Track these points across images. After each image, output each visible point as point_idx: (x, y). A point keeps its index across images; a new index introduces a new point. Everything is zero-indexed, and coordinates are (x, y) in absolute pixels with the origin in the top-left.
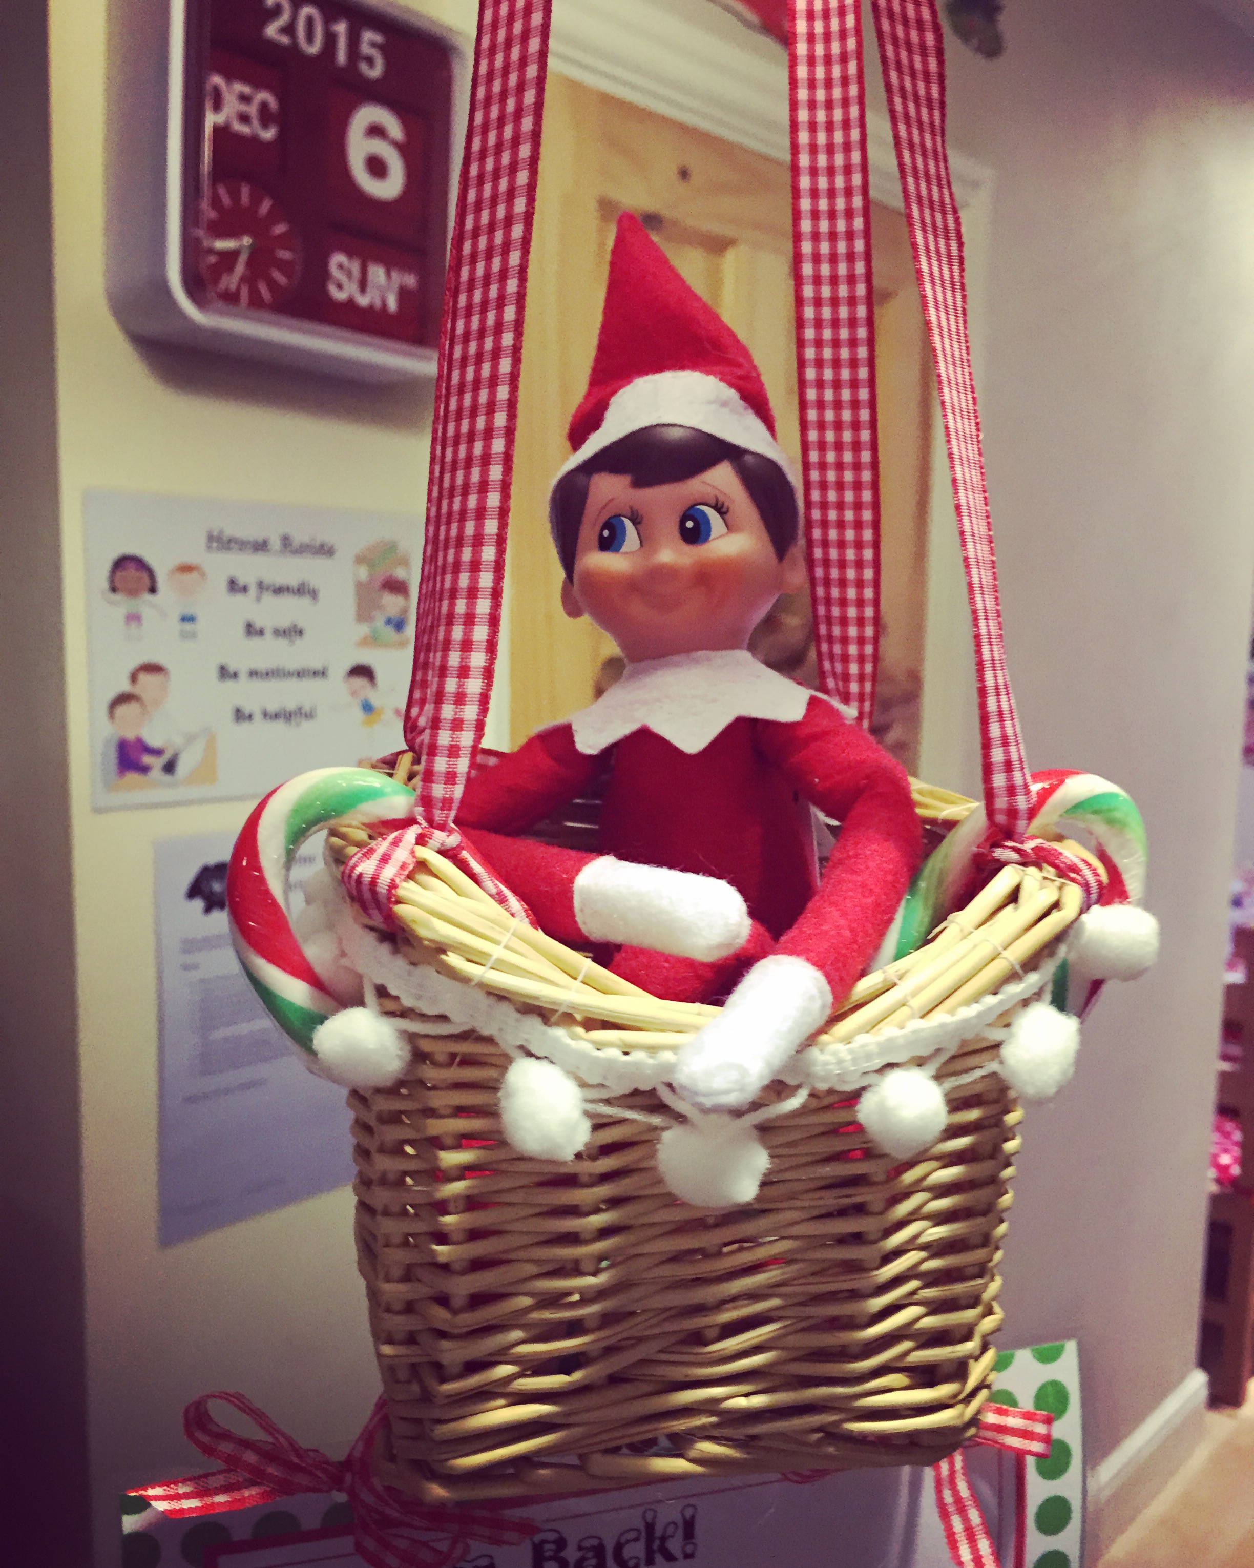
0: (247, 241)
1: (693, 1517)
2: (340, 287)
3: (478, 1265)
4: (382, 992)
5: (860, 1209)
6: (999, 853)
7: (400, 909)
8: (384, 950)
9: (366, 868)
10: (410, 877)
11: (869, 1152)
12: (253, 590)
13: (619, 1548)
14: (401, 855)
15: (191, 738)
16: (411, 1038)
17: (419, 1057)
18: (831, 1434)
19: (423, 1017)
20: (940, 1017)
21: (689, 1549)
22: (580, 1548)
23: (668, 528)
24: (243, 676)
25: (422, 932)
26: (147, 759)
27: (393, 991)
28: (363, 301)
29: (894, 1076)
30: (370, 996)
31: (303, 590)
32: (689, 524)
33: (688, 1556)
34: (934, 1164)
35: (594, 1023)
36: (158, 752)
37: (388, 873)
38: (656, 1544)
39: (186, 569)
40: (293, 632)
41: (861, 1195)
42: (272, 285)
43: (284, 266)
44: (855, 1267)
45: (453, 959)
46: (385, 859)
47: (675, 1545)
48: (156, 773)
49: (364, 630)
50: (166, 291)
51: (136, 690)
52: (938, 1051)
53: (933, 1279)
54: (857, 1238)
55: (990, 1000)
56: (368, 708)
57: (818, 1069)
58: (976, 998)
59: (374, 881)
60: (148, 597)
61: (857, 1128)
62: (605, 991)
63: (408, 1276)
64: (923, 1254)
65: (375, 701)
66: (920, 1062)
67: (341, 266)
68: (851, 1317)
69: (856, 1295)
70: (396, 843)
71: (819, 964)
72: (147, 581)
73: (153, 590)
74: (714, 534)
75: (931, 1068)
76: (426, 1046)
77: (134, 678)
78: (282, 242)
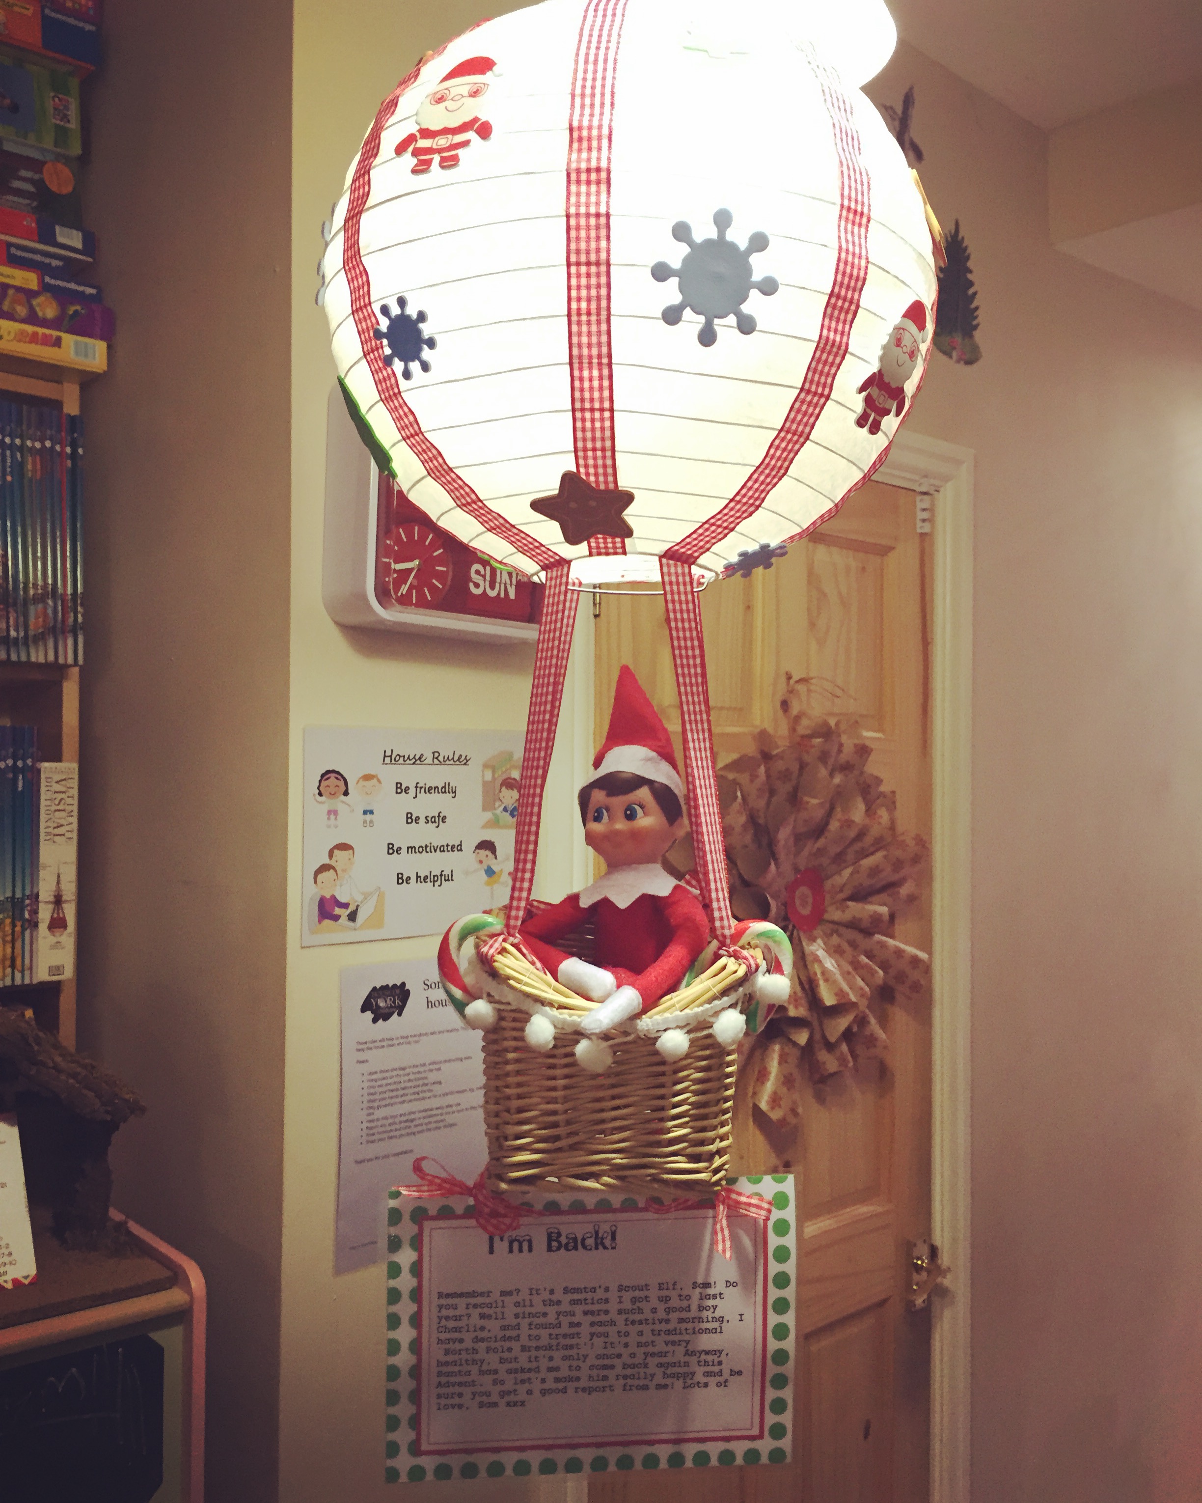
0: (417, 562)
1: (615, 1231)
2: (477, 585)
3: (520, 1097)
4: (489, 995)
5: (662, 1086)
6: (721, 952)
7: (495, 964)
8: (490, 979)
9: (485, 950)
10: (499, 953)
11: (663, 1063)
12: (412, 791)
13: (583, 1240)
14: (497, 945)
15: (367, 896)
16: (499, 1011)
17: (501, 1018)
18: (655, 1179)
19: (502, 1003)
20: (687, 1011)
21: (614, 1245)
22: (567, 1238)
23: (620, 814)
24: (404, 851)
25: (501, 972)
26: (337, 911)
27: (492, 994)
28: (492, 594)
29: (669, 1032)
30: (485, 996)
31: (446, 789)
32: (628, 812)
33: (613, 1248)
34: (692, 1071)
35: (561, 1007)
36: (346, 906)
37: (492, 951)
38: (599, 1241)
39: (367, 777)
40: (439, 819)
41: (662, 1079)
42: (433, 589)
43: (440, 576)
44: (662, 1109)
45: (511, 982)
46: (491, 946)
47: (608, 1242)
48: (344, 920)
49: (488, 815)
50: (365, 598)
51: (333, 863)
52: (688, 1024)
53: (695, 1118)
54: (662, 1097)
55: (707, 1006)
56: (490, 872)
57: (639, 1027)
58: (701, 1005)
59: (486, 954)
60: (343, 797)
61: (657, 1053)
62: (567, 997)
63: (497, 1103)
64: (689, 1107)
65: (495, 868)
66: (678, 1027)
67: (478, 572)
68: (661, 1129)
69: (662, 1120)
70: (496, 941)
71: (638, 989)
72: (343, 789)
73: (346, 793)
74: (638, 816)
75: (685, 1030)
76: (504, 1014)
77: (331, 854)
78: (440, 561)
